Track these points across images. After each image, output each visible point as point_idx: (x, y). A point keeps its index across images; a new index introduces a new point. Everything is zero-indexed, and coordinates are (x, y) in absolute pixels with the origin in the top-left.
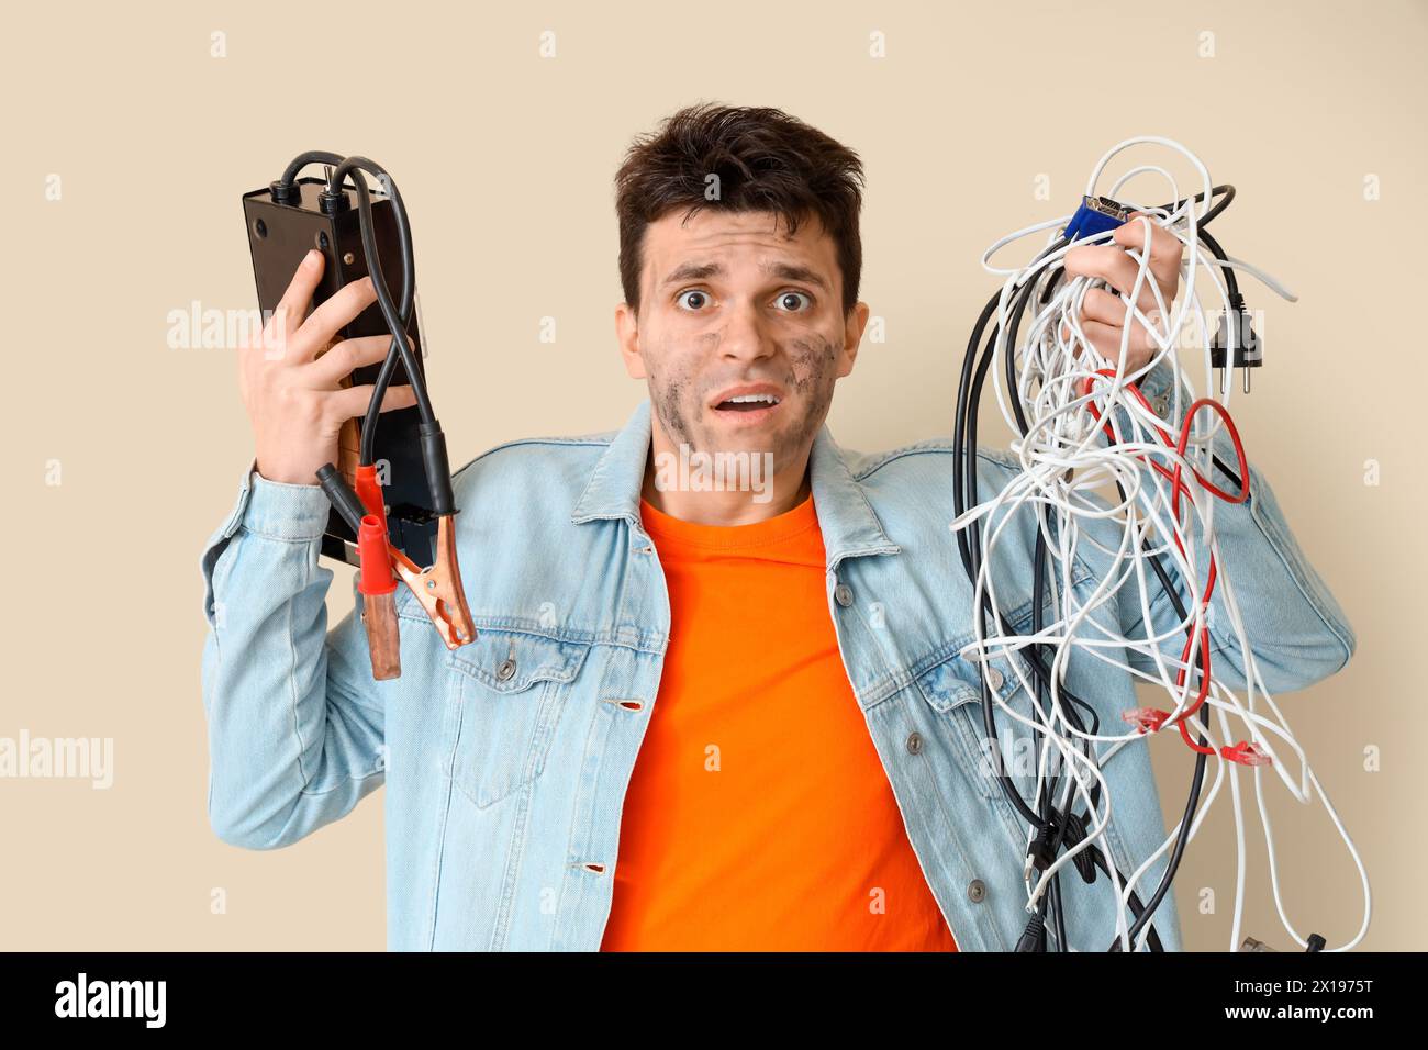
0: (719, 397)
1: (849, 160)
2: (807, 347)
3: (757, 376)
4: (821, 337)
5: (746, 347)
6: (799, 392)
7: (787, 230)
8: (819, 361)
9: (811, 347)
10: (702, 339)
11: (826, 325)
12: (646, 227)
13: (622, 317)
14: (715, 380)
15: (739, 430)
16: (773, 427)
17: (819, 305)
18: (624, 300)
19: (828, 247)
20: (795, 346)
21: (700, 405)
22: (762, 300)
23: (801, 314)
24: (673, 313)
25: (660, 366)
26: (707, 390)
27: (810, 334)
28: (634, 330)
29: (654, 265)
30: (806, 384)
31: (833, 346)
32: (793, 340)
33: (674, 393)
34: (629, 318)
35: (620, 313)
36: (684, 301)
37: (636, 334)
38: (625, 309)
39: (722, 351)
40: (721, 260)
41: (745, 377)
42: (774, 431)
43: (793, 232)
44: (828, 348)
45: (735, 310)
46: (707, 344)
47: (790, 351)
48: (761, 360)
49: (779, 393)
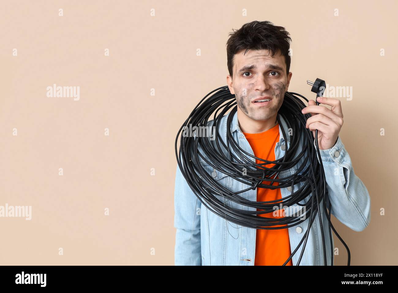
0: (255, 100)
2: (278, 85)
3: (265, 95)
4: (282, 82)
5: (262, 87)
6: (276, 97)
8: (281, 89)
9: (279, 85)
10: (250, 84)
11: (282, 80)
12: (233, 55)
13: (228, 79)
14: (253, 96)
15: (260, 107)
16: (269, 107)
17: (281, 75)
18: (229, 74)
19: (283, 58)
20: (275, 86)
21: (249, 102)
22: (266, 74)
23: (276, 76)
24: (242, 78)
25: (238, 92)
26: (251, 98)
27: (278, 82)
28: (231, 82)
29: (236, 65)
30: (278, 95)
31: (285, 85)
32: (274, 84)
33: (242, 99)
34: (230, 79)
35: (228, 77)
36: (244, 75)
38: (229, 77)
39: (255, 88)
40: (255, 64)
41: (262, 95)
42: (269, 108)
43: (273, 55)
44: (283, 85)
45: (259, 77)
46: (251, 86)
48: (266, 91)
49: (271, 98)
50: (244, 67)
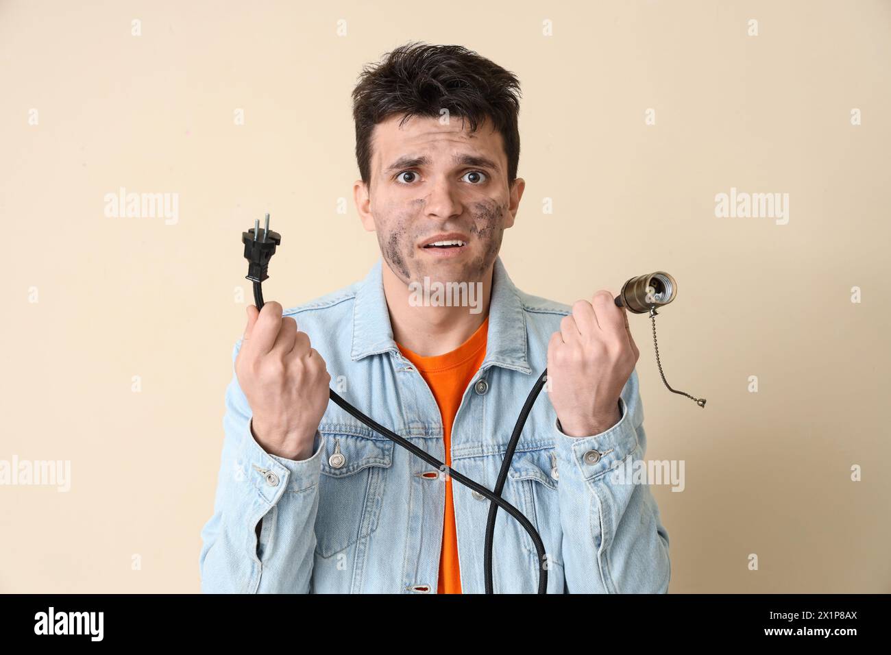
0: (425, 242)
1: (511, 80)
2: (484, 207)
3: (451, 228)
4: (494, 201)
5: (443, 208)
6: (480, 237)
7: (470, 129)
8: (493, 217)
9: (487, 207)
10: (413, 203)
11: (497, 193)
12: (374, 127)
13: (358, 190)
14: (423, 230)
15: (440, 261)
16: (463, 260)
17: (493, 180)
18: (360, 178)
19: (498, 139)
20: (477, 207)
21: (413, 247)
22: (455, 176)
23: (481, 185)
24: (393, 186)
25: (385, 222)
26: (417, 236)
27: (486, 199)
28: (367, 198)
29: (380, 154)
30: (485, 232)
31: (502, 207)
32: (475, 203)
33: (394, 239)
34: (363, 190)
35: (357, 187)
36: (401, 179)
37: (369, 201)
38: (361, 185)
39: (427, 212)
40: (426, 153)
41: (442, 229)
42: (464, 263)
43: (474, 130)
44: (498, 208)
45: (435, 184)
46: (417, 207)
47: (473, 210)
48: (453, 218)
49: (466, 240)
50: (401, 159)
